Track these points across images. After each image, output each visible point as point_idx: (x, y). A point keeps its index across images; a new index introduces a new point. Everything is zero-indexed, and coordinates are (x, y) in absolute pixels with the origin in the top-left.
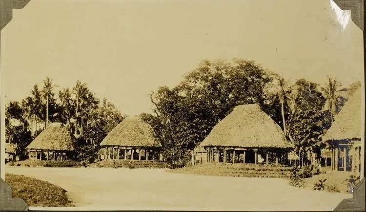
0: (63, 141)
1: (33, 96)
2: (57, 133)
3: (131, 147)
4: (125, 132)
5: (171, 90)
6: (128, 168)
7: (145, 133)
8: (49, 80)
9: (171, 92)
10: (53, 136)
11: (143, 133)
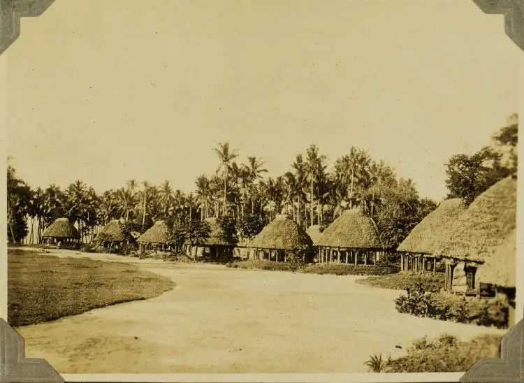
0: (287, 238)
1: (294, 171)
2: (281, 228)
3: (344, 248)
4: (338, 230)
5: (469, 159)
6: (335, 275)
7: (364, 231)
8: (313, 150)
9: (469, 162)
10: (276, 231)
11: (361, 231)
